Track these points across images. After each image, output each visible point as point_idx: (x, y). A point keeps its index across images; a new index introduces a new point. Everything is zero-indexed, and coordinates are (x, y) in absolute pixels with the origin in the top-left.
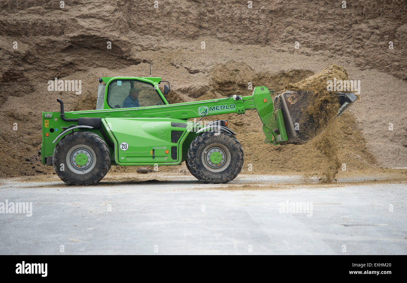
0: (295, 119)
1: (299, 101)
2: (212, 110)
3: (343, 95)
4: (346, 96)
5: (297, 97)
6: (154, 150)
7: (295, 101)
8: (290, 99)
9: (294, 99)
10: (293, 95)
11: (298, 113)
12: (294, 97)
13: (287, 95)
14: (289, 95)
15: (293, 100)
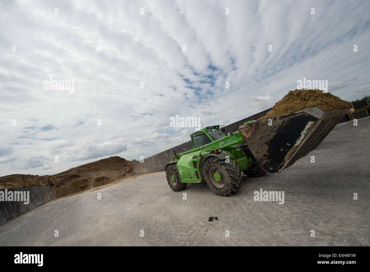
0: (255, 151)
1: (253, 133)
2: (226, 143)
3: (301, 114)
4: (307, 114)
5: (250, 130)
6: (189, 174)
7: (250, 134)
8: (245, 133)
9: (248, 132)
10: (246, 129)
11: (256, 145)
12: (248, 130)
13: (241, 130)
14: (243, 129)
15: (248, 134)
